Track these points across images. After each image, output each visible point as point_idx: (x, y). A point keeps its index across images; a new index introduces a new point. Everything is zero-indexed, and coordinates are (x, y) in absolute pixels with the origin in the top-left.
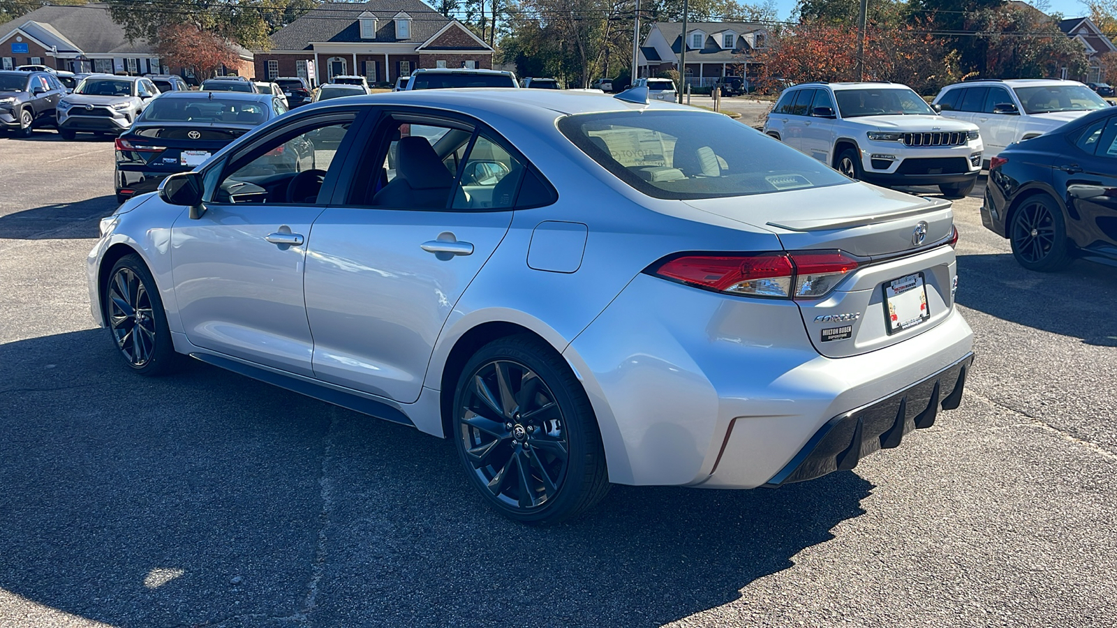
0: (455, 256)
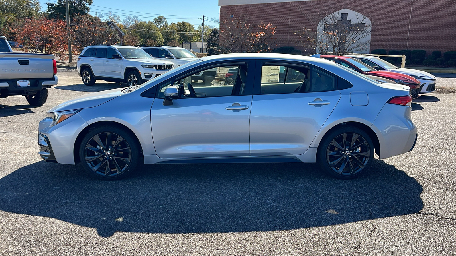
0: (323, 105)
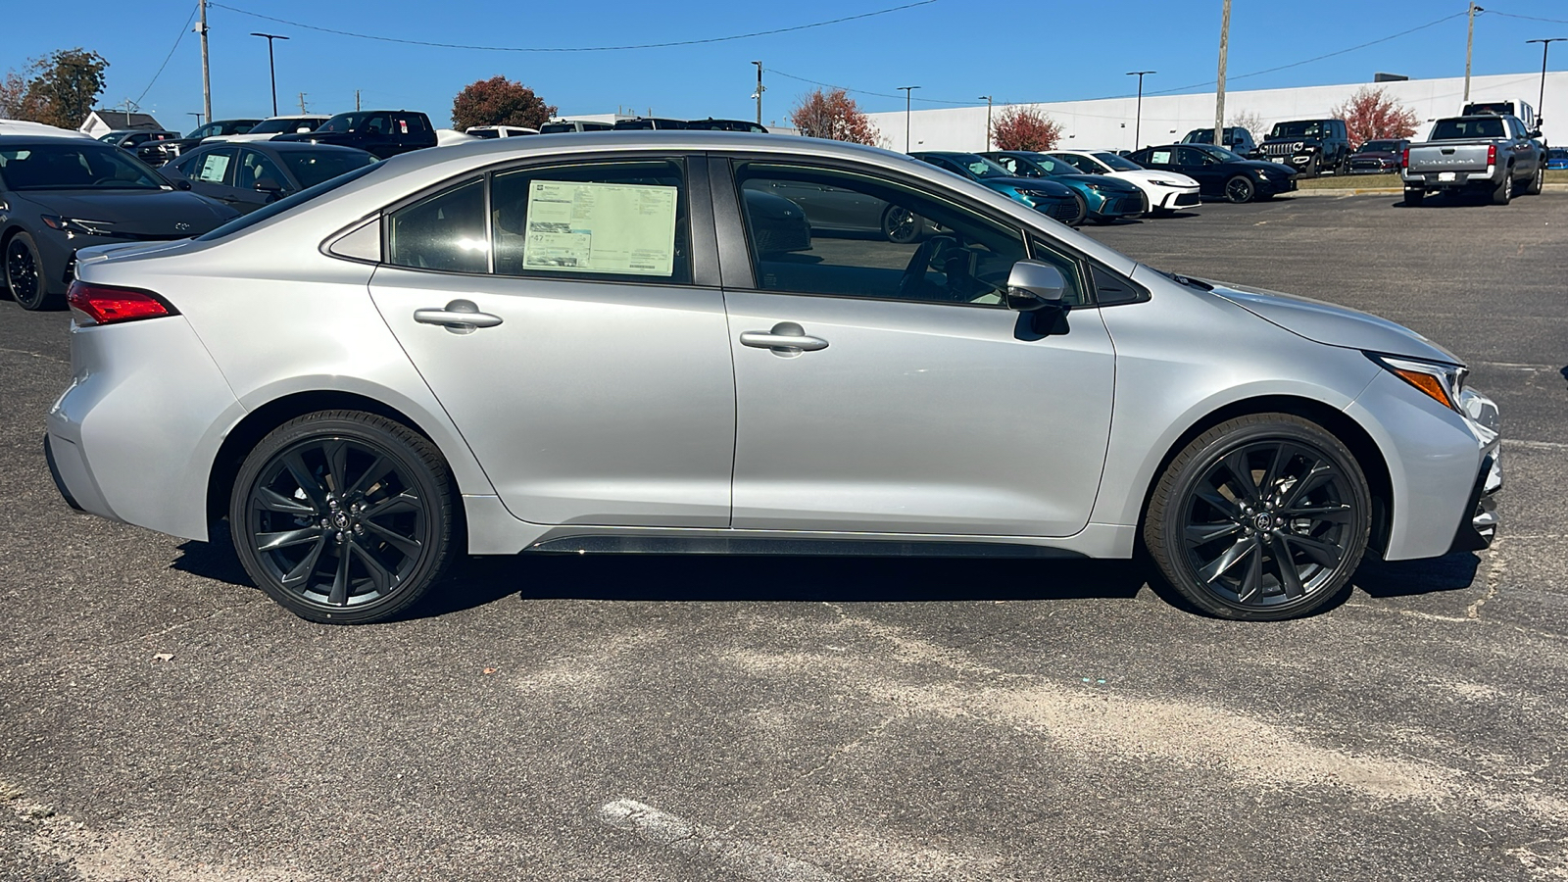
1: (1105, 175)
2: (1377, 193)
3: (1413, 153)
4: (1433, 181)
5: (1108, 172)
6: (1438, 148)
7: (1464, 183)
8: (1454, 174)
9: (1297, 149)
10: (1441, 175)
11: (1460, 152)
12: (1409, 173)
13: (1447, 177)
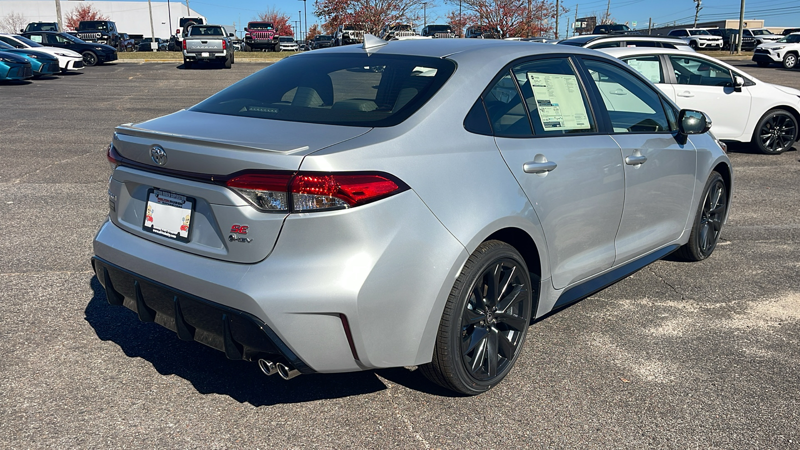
1: (25, 49)
2: (156, 62)
3: (188, 42)
4: (199, 56)
5: (27, 47)
6: (199, 40)
7: (214, 58)
8: (208, 54)
9: (98, 37)
10: (202, 54)
11: (210, 42)
12: (187, 52)
13: (205, 55)
